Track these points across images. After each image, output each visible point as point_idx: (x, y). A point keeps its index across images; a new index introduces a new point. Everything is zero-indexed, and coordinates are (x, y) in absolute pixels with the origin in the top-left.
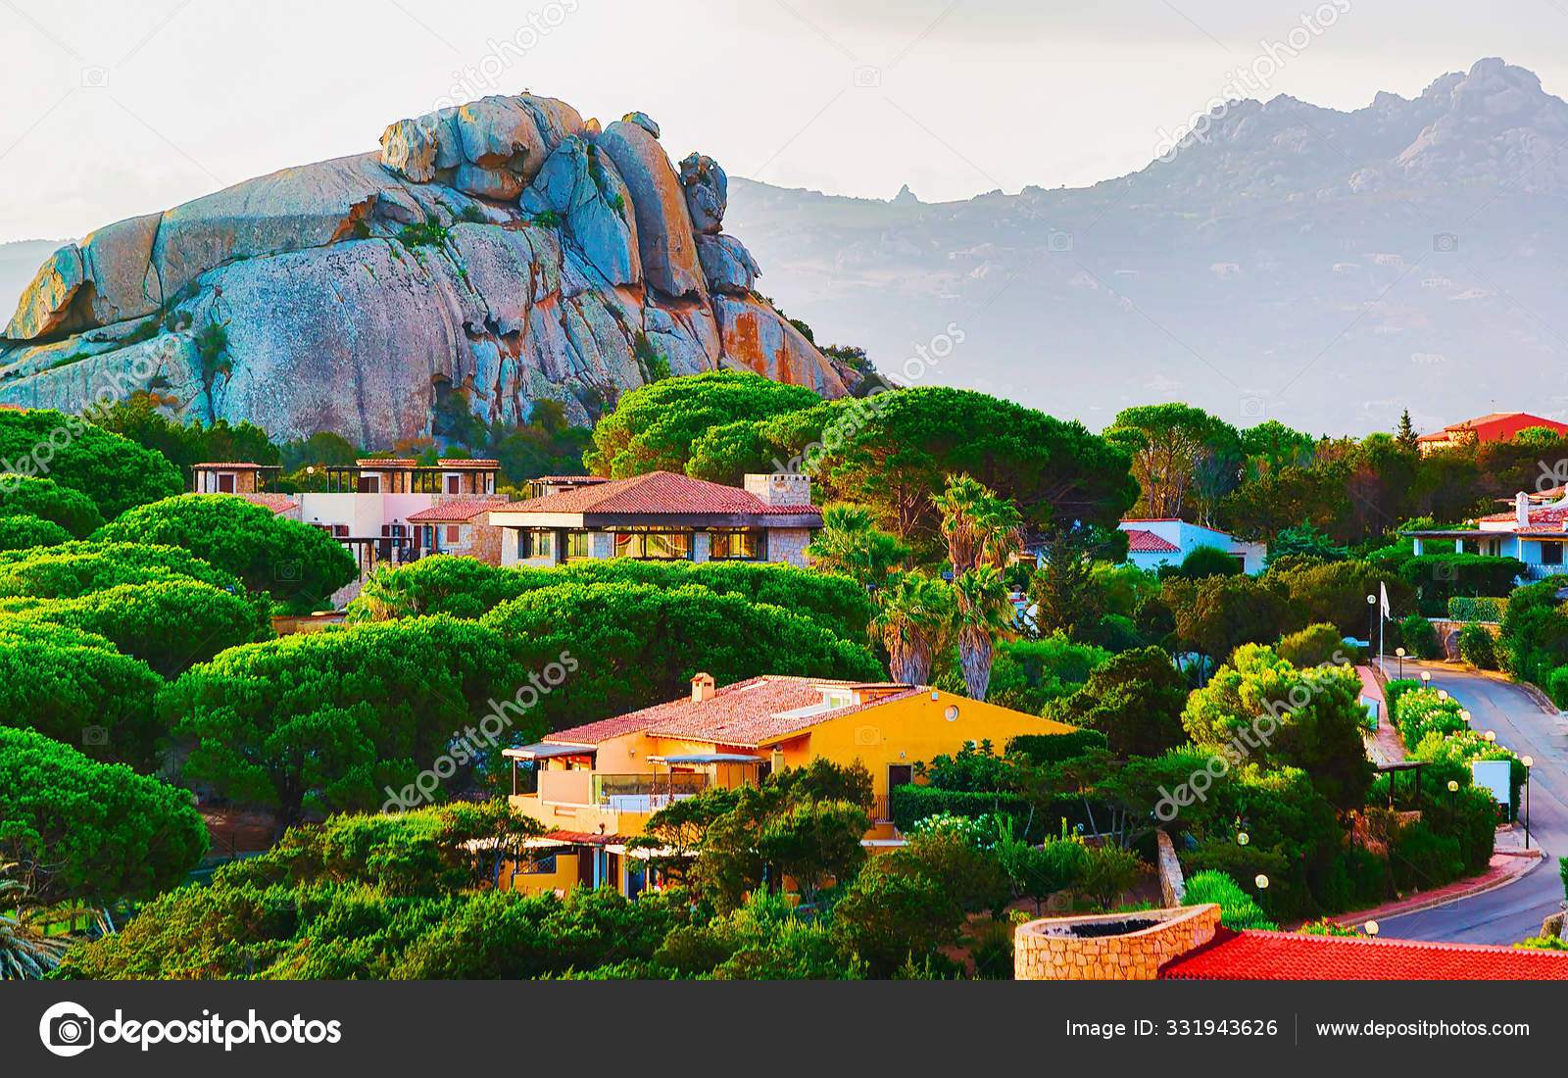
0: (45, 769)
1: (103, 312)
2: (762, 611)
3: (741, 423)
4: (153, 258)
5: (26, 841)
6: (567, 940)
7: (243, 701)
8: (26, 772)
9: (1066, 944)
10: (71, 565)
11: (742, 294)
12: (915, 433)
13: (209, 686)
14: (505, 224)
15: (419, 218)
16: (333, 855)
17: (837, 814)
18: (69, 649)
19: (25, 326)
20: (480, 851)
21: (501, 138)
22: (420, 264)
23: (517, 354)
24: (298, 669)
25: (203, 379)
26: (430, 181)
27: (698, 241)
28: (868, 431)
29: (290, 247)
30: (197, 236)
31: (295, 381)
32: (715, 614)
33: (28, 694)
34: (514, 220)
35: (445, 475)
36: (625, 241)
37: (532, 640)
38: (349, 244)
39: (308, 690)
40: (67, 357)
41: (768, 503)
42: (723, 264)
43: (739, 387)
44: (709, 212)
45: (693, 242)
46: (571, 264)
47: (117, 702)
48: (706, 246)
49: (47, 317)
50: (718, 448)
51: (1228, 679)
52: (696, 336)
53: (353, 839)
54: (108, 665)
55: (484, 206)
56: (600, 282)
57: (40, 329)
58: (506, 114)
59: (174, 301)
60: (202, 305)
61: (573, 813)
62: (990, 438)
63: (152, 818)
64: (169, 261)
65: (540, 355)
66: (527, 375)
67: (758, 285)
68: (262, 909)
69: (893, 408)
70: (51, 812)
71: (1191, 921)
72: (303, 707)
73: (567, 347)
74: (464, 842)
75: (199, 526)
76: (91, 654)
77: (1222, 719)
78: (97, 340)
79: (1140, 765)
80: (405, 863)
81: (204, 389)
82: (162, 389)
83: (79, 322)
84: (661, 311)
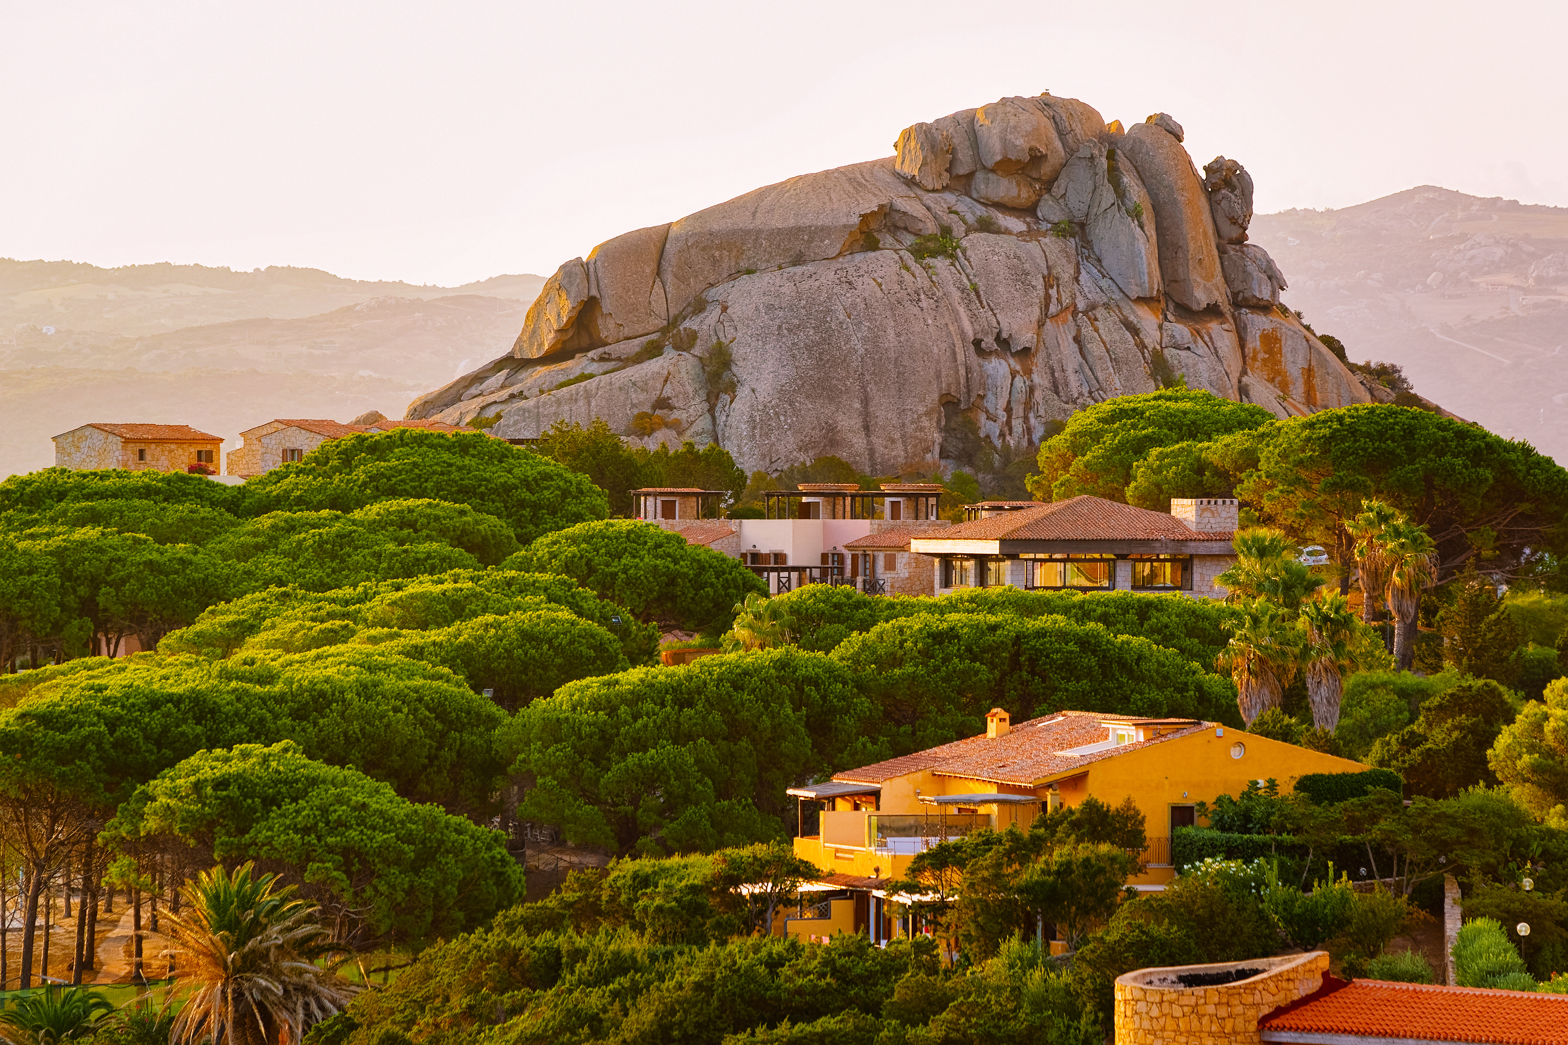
0: (354, 809)
1: (608, 330)
2: (1123, 642)
3: (1184, 444)
4: (659, 272)
5: (332, 884)
6: (800, 991)
7: (580, 738)
8: (335, 811)
9: (1163, 994)
10: (444, 594)
11: (1265, 308)
12: (1352, 454)
13: (546, 721)
14: (1020, 234)
15: (931, 228)
16: (613, 899)
17: (1098, 858)
18: (409, 683)
19: (531, 345)
20: (752, 895)
21: (1017, 143)
22: (930, 278)
23: (1028, 372)
24: (637, 704)
25: (708, 400)
26: (945, 188)
27: (1222, 251)
28: (1304, 451)
29: (799, 260)
30: (704, 249)
31: (800, 403)
32: (1072, 647)
33: (362, 730)
34: (1030, 230)
35: (888, 500)
36: (1143, 252)
37: (880, 674)
38: (859, 257)
39: (646, 726)
40: (571, 377)
41: (1193, 528)
42: (1247, 276)
43: (1189, 405)
44: (1234, 221)
45: (1215, 252)
46: (1087, 276)
47: (455, 739)
48: (1230, 257)
49: (552, 335)
50: (1158, 471)
51: (1536, 715)
52: (1216, 352)
53: (630, 882)
54: (446, 699)
55: (1000, 215)
56: (1117, 296)
57: (546, 347)
58: (1024, 117)
59: (681, 317)
60: (707, 322)
61: (852, 856)
62: (1431, 460)
63: (462, 861)
64: (675, 276)
65: (1053, 374)
66: (1038, 395)
67: (1284, 298)
68: (528, 956)
69: (1330, 427)
70: (358, 854)
71: (1294, 970)
72: (640, 745)
73: (1081, 365)
74: (736, 886)
75: (608, 553)
76: (430, 688)
77: (1526, 758)
78: (602, 359)
79: (1423, 805)
80: (671, 909)
81: (709, 411)
82: (665, 411)
83: (585, 341)
84: (1180, 326)
